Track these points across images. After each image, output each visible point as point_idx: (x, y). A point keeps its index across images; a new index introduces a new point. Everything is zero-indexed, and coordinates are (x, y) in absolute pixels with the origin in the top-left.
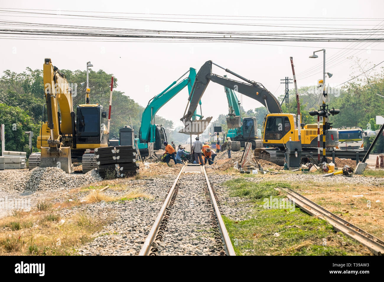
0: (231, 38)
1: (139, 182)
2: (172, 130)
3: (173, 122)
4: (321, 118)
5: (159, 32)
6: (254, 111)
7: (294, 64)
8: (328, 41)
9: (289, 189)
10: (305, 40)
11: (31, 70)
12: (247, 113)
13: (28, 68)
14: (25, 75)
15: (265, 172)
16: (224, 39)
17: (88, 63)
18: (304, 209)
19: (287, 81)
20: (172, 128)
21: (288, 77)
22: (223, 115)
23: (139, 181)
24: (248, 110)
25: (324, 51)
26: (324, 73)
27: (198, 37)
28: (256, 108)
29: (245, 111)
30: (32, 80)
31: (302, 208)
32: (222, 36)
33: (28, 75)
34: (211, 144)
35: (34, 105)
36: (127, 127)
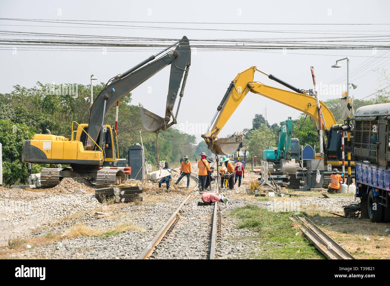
0: (245, 46)
1: (139, 209)
2: (195, 145)
3: (195, 137)
4: (345, 133)
5: (164, 40)
6: (279, 125)
7: (315, 74)
8: (352, 48)
9: (306, 219)
10: (327, 48)
11: (41, 85)
12: (272, 127)
13: (39, 82)
14: (35, 90)
15: (282, 195)
16: (237, 47)
17: (92, 76)
18: (319, 248)
19: (311, 93)
20: (195, 143)
21: (312, 90)
22: (248, 129)
23: (138, 207)
24: (273, 124)
25: (348, 60)
26: (348, 84)
27: (207, 46)
28: (281, 122)
29: (269, 125)
30: (43, 95)
31: (318, 247)
32: (234, 44)
33: (39, 90)
34: (233, 160)
35: (42, 122)
36: (137, 145)
